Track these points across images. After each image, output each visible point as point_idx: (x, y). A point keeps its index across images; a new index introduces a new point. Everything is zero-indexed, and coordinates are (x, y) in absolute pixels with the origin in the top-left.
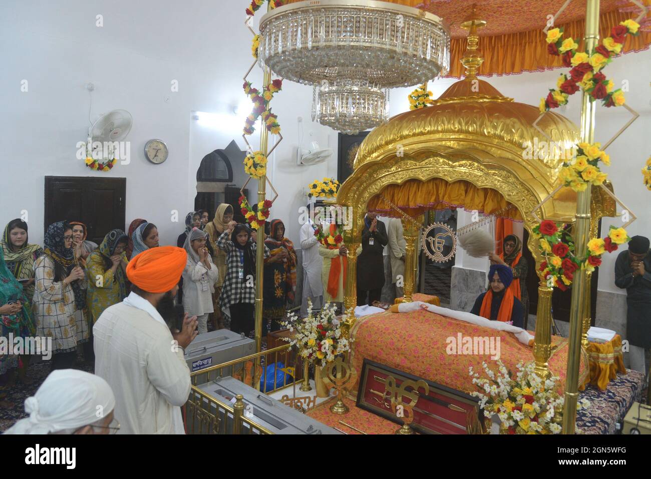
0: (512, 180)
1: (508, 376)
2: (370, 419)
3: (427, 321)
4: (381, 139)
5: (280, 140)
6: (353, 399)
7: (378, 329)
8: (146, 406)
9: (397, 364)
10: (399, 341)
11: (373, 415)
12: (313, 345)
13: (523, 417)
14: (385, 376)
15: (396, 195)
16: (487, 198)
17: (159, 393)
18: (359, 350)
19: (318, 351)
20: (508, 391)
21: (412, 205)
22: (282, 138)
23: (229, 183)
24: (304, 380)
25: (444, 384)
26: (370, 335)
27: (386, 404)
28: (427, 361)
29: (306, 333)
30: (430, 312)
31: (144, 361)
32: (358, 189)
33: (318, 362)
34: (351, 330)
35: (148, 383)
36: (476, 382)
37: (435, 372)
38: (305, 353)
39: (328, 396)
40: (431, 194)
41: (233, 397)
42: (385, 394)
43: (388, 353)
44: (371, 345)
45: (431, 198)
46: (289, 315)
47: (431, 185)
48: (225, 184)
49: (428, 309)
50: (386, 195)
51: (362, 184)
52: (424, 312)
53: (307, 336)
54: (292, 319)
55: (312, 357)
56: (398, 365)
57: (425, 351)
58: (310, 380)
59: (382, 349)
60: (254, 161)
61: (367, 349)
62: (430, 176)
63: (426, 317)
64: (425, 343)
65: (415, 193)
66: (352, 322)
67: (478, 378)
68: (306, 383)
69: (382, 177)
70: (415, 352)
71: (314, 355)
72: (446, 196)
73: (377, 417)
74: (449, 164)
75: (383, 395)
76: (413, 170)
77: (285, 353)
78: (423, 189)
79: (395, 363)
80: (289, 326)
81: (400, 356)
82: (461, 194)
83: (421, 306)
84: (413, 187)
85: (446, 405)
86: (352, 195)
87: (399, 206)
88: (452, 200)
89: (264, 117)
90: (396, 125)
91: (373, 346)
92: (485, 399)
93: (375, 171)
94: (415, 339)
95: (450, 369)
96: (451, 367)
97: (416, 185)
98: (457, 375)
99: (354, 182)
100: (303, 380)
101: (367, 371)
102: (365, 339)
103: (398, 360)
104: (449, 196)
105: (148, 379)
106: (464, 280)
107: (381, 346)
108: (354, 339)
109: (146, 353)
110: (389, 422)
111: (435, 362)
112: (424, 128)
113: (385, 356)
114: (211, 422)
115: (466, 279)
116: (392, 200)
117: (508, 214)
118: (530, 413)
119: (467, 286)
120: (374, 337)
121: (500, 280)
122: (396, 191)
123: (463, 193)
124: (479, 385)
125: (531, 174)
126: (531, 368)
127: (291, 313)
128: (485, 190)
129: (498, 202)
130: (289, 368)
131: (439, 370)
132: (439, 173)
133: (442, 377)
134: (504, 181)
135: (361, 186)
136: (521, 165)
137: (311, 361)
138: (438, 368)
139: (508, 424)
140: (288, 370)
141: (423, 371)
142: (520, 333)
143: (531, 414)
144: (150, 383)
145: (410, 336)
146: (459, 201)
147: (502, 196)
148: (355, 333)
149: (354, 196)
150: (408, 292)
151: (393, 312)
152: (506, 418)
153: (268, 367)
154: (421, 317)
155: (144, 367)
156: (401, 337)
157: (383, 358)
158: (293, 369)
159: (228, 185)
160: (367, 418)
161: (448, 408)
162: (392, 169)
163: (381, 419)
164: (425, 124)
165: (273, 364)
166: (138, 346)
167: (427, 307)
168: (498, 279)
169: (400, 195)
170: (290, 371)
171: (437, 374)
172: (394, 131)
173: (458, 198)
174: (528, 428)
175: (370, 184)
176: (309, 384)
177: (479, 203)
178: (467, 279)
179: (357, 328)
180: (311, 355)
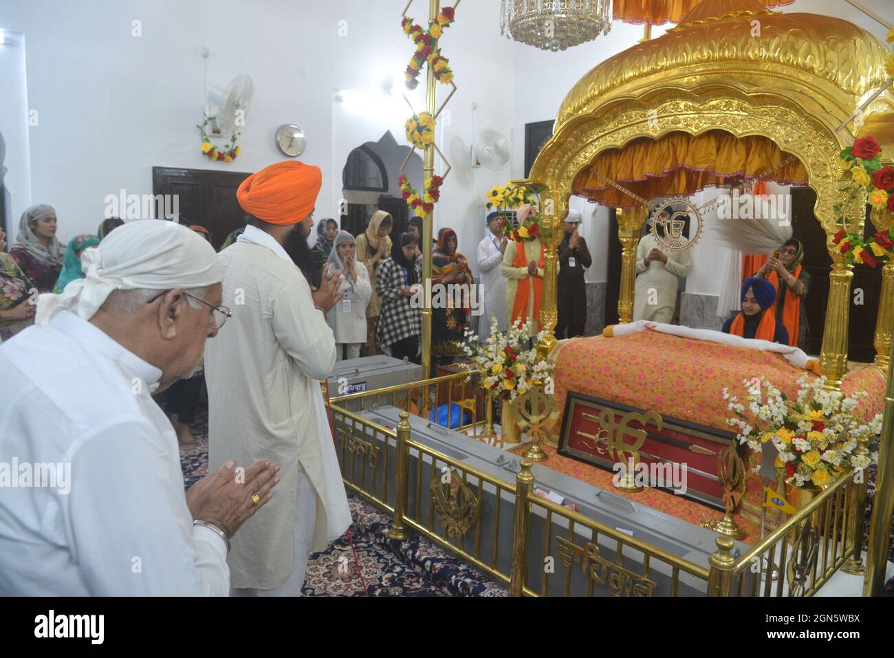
0: (793, 116)
1: (781, 399)
2: (578, 468)
3: (655, 343)
4: (593, 88)
5: (454, 92)
6: (552, 446)
7: (588, 352)
8: (274, 377)
9: (614, 395)
10: (617, 364)
11: (580, 464)
12: (499, 371)
13: (809, 448)
14: (598, 412)
15: (613, 166)
16: (751, 154)
17: (291, 359)
18: (562, 381)
19: (505, 378)
20: (784, 416)
21: (637, 177)
22: (455, 89)
23: (384, 194)
24: (487, 422)
25: (683, 418)
26: (577, 360)
27: (599, 449)
28: (658, 388)
29: (490, 355)
30: (660, 332)
31: (268, 310)
32: (559, 162)
33: (506, 395)
34: (549, 356)
35: (276, 346)
36: (733, 408)
37: (670, 403)
38: (488, 382)
39: (519, 442)
40: (665, 158)
41: (394, 426)
42: (597, 435)
43: (602, 381)
44: (578, 373)
45: (666, 162)
46: (466, 334)
47: (665, 146)
48: (378, 194)
49: (656, 329)
50: (599, 166)
51: (565, 153)
52: (650, 333)
53: (492, 360)
54: (471, 339)
55: (498, 388)
56: (617, 397)
57: (655, 375)
58: (494, 425)
59: (593, 377)
60: (418, 123)
61: (572, 380)
62: (665, 130)
63: (653, 339)
64: (655, 366)
65: (642, 160)
66: (551, 345)
67: (735, 403)
68: (488, 426)
69: (594, 141)
70: (640, 377)
71: (500, 384)
72: (689, 157)
73: (587, 465)
74: (694, 107)
75: (596, 438)
76: (640, 125)
77: (461, 384)
78: (653, 153)
79: (611, 395)
80: (466, 349)
81: (620, 384)
82: (711, 154)
83: (646, 326)
84: (639, 152)
85: (685, 447)
86: (552, 170)
87: (619, 179)
88: (697, 163)
89: (431, 62)
90: (614, 65)
91: (581, 374)
92: (748, 429)
93: (584, 132)
94: (640, 361)
95: (692, 398)
96: (694, 395)
97: (642, 148)
98: (702, 406)
99: (555, 150)
100: (485, 421)
101: (572, 406)
102: (568, 365)
103: (616, 390)
104: (693, 158)
105: (276, 338)
106: (698, 310)
107: (592, 373)
108: (554, 365)
109: (271, 299)
110: (603, 471)
111: (671, 389)
112: (656, 63)
113: (598, 386)
114: (367, 453)
115: (701, 308)
116: (609, 174)
117: (783, 172)
118: (819, 442)
119: (703, 318)
120: (582, 362)
121: (754, 300)
122: (613, 161)
123: (714, 151)
124: (738, 411)
125: (822, 107)
126: (820, 383)
127: (468, 331)
128: (748, 141)
129: (767, 157)
130: (467, 400)
131: (675, 399)
132: (679, 123)
133: (679, 409)
134: (779, 121)
135: (564, 156)
136: (806, 95)
137: (497, 393)
138: (674, 397)
139: (786, 458)
140: (466, 403)
141: (653, 403)
142: (792, 352)
143: (821, 444)
144: (279, 345)
145: (633, 358)
146: (707, 163)
147: (774, 145)
148: (555, 358)
149: (554, 172)
150: (625, 313)
151: (606, 337)
152: (783, 449)
153: (439, 408)
154: (648, 339)
155: (269, 319)
156: (620, 359)
157: (594, 389)
158: (473, 401)
159: (382, 195)
160: (574, 467)
161: (689, 450)
162: (610, 127)
163: (593, 468)
164: (657, 58)
165: (445, 406)
166: (259, 289)
167: (654, 327)
168: (752, 298)
169: (619, 165)
170: (469, 404)
171: (672, 406)
172: (613, 74)
173: (705, 159)
174: (815, 465)
175: (577, 153)
176: (492, 428)
177: (739, 162)
178: (703, 309)
179: (558, 352)
180: (496, 384)
